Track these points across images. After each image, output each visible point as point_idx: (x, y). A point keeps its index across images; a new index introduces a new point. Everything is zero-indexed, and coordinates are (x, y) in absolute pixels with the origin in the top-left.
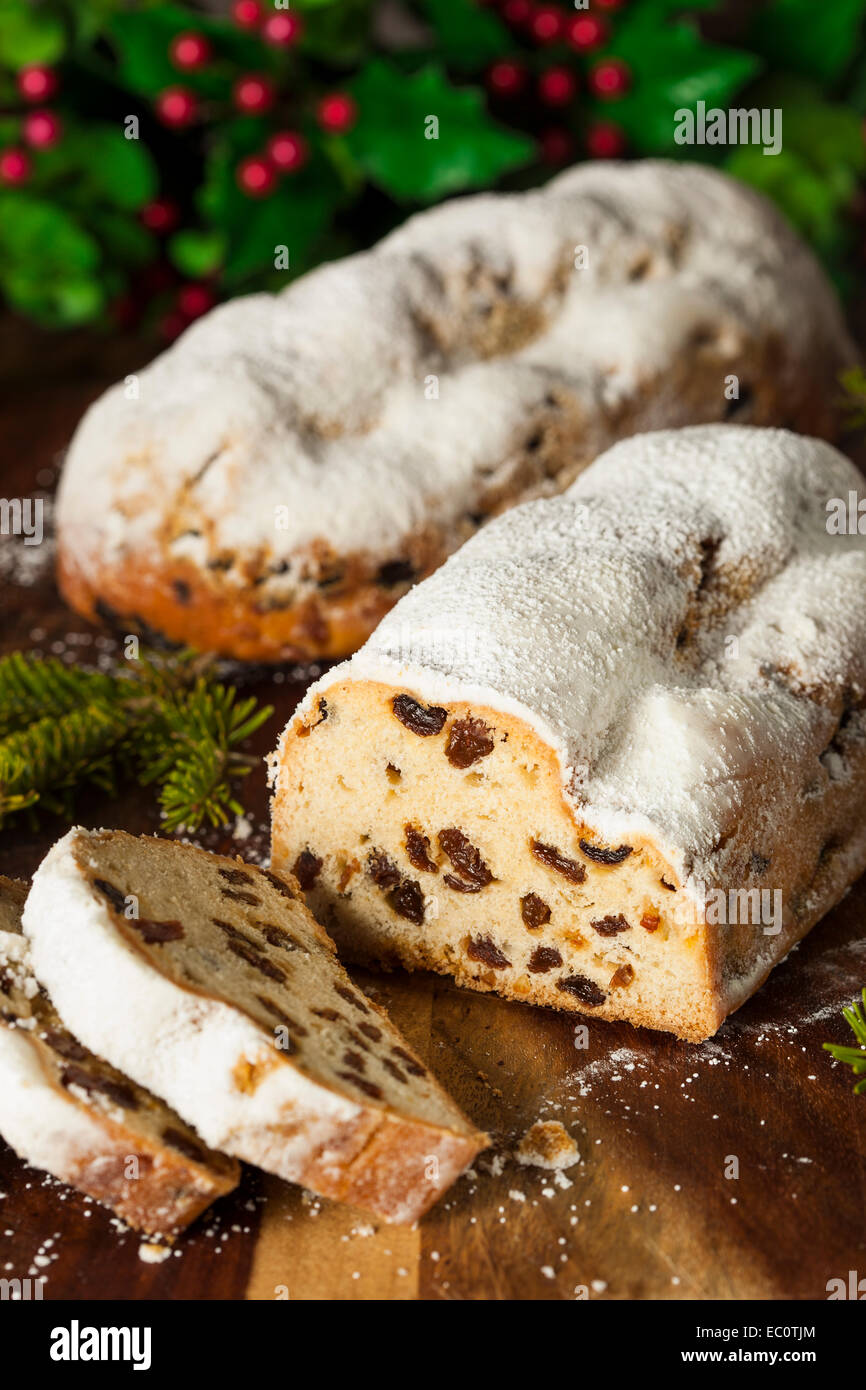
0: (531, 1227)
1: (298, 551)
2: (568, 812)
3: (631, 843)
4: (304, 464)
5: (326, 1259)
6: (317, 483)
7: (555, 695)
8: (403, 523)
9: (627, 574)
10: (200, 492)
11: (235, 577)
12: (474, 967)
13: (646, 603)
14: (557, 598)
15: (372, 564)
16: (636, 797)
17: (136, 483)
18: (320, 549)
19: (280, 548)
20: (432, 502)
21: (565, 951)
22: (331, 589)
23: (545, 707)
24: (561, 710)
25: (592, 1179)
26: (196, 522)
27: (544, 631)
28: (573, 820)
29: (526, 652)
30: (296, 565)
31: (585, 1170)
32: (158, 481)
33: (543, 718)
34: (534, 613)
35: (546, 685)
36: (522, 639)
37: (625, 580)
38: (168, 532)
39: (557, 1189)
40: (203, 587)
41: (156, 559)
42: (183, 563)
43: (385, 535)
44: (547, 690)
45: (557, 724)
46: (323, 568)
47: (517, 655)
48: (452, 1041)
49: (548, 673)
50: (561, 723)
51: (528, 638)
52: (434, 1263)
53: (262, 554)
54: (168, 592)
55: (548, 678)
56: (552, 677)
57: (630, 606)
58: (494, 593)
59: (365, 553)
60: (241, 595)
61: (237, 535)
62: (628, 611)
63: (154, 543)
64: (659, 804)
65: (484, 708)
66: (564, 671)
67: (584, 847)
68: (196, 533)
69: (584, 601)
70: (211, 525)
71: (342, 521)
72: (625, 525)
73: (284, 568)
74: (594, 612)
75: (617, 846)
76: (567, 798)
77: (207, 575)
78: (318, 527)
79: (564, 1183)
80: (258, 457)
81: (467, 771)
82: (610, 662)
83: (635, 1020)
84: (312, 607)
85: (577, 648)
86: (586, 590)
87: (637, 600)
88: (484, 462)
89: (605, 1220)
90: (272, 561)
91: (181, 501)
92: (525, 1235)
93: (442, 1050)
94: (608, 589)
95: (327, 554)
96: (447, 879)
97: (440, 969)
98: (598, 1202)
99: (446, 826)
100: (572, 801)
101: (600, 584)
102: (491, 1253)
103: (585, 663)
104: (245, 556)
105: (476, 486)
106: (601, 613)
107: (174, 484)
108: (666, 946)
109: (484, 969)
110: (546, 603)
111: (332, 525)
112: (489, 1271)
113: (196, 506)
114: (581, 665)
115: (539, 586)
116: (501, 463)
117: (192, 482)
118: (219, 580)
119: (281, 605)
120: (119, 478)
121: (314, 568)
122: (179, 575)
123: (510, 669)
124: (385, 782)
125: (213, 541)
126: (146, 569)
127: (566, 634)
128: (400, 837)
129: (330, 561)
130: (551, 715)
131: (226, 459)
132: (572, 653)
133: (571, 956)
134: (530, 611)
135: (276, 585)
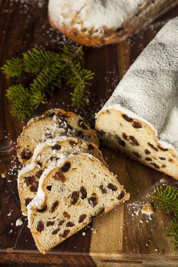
0: (144, 230)
1: (100, 28)
2: (156, 141)
3: (168, 149)
4: (102, 8)
5: (105, 236)
6: (105, 13)
7: (155, 118)
8: (122, 20)
9: (171, 80)
10: (80, 15)
11: (86, 33)
12: (134, 156)
13: (175, 87)
14: (157, 90)
15: (115, 29)
16: (170, 137)
17: (66, 11)
18: (105, 28)
19: (96, 27)
20: (128, 14)
21: (153, 159)
22: (106, 35)
23: (153, 122)
24: (156, 122)
25: (156, 218)
26: (79, 21)
27: (154, 101)
28: (157, 142)
29: (150, 107)
30: (99, 31)
31: (155, 215)
32: (71, 11)
33: (153, 125)
34: (152, 95)
35: (154, 116)
36: (149, 104)
37: (171, 82)
38: (73, 22)
39: (149, 220)
40: (80, 34)
41: (70, 28)
42: (76, 29)
43: (118, 23)
44: (154, 117)
45: (155, 126)
46: (105, 31)
47: (148, 108)
48: (129, 174)
49: (154, 112)
50: (156, 125)
51: (150, 103)
52: (126, 239)
53: (92, 29)
54: (72, 34)
55: (154, 114)
56: (155, 113)
57: (171, 89)
58: (144, 89)
59: (114, 28)
60: (87, 36)
61: (88, 25)
62: (171, 91)
63: (70, 24)
64: (174, 140)
65: (141, 121)
66: (157, 111)
67: (159, 147)
68: (79, 23)
69: (162, 90)
70: (82, 22)
71: (110, 22)
72: (171, 61)
73: (97, 31)
74: (164, 92)
75: (165, 148)
76: (156, 138)
77: (81, 33)
78: (105, 23)
79: (150, 219)
80: (93, 7)
81: (136, 129)
82: (167, 106)
83: (165, 173)
84: (102, 38)
85: (160, 105)
86: (163, 87)
87: (173, 87)
88: (139, 3)
89: (158, 230)
90: (95, 30)
91: (76, 16)
92: (143, 233)
93: (127, 176)
94: (167, 86)
95: (106, 28)
96: (130, 143)
97: (128, 155)
98: (157, 224)
99: (131, 135)
100: (157, 139)
101: (166, 84)
102: (136, 238)
103: (162, 108)
104: (89, 29)
105: (138, 9)
106: (165, 93)
107: (74, 13)
108: (173, 164)
109: (136, 157)
110: (154, 92)
111: (107, 23)
112: (136, 243)
113: (79, 18)
114: (161, 109)
115: (153, 86)
116: (143, 3)
117: (78, 13)
118: (83, 34)
119: (96, 38)
120: (63, 8)
121: (103, 31)
122: (75, 31)
123: (147, 112)
124: (120, 126)
125: (82, 26)
126: (68, 29)
127: (158, 101)
128: (122, 134)
129: (107, 30)
130: (154, 124)
131: (86, 8)
132: (159, 106)
133: (154, 160)
134: (151, 95)
135: (95, 34)
